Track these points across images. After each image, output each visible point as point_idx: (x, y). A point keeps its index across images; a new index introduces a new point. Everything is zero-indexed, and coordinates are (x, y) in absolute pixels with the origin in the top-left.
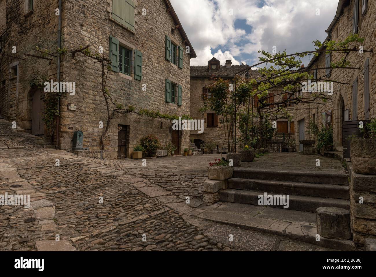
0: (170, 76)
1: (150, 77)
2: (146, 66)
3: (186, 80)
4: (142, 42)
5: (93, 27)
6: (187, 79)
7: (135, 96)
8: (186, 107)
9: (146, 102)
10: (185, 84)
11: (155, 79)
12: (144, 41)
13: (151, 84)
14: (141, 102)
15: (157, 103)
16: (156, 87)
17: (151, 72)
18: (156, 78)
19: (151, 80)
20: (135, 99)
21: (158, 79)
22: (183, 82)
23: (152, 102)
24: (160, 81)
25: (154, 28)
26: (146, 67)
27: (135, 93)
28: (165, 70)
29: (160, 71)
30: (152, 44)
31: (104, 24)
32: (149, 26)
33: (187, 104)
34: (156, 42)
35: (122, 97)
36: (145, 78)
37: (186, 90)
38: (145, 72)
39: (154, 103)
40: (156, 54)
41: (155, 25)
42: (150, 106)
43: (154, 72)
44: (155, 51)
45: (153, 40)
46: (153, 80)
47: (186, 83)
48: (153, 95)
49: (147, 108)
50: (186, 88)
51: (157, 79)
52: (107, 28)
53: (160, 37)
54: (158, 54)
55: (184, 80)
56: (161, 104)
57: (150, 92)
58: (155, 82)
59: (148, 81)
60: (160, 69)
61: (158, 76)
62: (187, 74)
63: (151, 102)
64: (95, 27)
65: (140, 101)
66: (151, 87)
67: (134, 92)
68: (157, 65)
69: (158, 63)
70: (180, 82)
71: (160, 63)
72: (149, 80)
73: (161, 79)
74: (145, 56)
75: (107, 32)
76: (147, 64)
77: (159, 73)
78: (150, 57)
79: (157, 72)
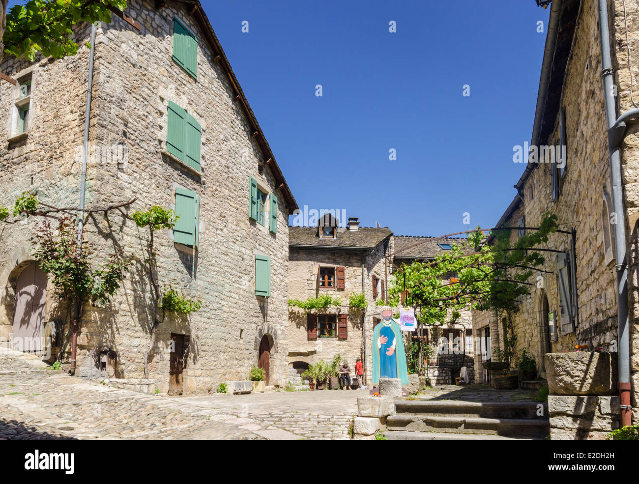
0: (255, 247)
1: (223, 248)
2: (217, 229)
3: (282, 253)
4: (211, 189)
5: (137, 166)
6: (284, 252)
7: (199, 282)
8: (282, 302)
9: (216, 294)
10: (280, 261)
11: (232, 252)
12: (215, 187)
13: (225, 261)
14: (208, 293)
15: (234, 295)
16: (233, 267)
17: (225, 240)
18: (234, 250)
19: (225, 255)
20: (199, 288)
22: (277, 257)
23: (226, 293)
24: (239, 256)
25: (230, 164)
26: (217, 231)
27: (200, 276)
28: (247, 236)
29: (240, 239)
30: (227, 192)
31: (154, 160)
32: (224, 162)
33: (284, 297)
34: (235, 188)
35: (178, 283)
36: (216, 250)
37: (281, 271)
39: (229, 294)
40: (233, 209)
41: (233, 160)
42: (222, 299)
43: (230, 240)
44: (232, 204)
45: (230, 185)
46: (227, 255)
47: (282, 259)
48: (228, 281)
49: (217, 303)
50: (283, 267)
51: (235, 252)
52: (157, 166)
53: (241, 180)
54: (237, 209)
55: (279, 254)
56: (241, 297)
57: (223, 275)
58: (231, 257)
59: (221, 255)
60: (240, 235)
61: (237, 247)
62: (284, 243)
63: (224, 292)
64: (140, 165)
66: (224, 266)
67: (198, 275)
68: (234, 227)
69: (236, 225)
70: (273, 257)
71: (240, 225)
72: (222, 253)
73: (242, 252)
75: (158, 174)
76: (218, 226)
77: (238, 242)
78: (223, 214)
79: (235, 241)
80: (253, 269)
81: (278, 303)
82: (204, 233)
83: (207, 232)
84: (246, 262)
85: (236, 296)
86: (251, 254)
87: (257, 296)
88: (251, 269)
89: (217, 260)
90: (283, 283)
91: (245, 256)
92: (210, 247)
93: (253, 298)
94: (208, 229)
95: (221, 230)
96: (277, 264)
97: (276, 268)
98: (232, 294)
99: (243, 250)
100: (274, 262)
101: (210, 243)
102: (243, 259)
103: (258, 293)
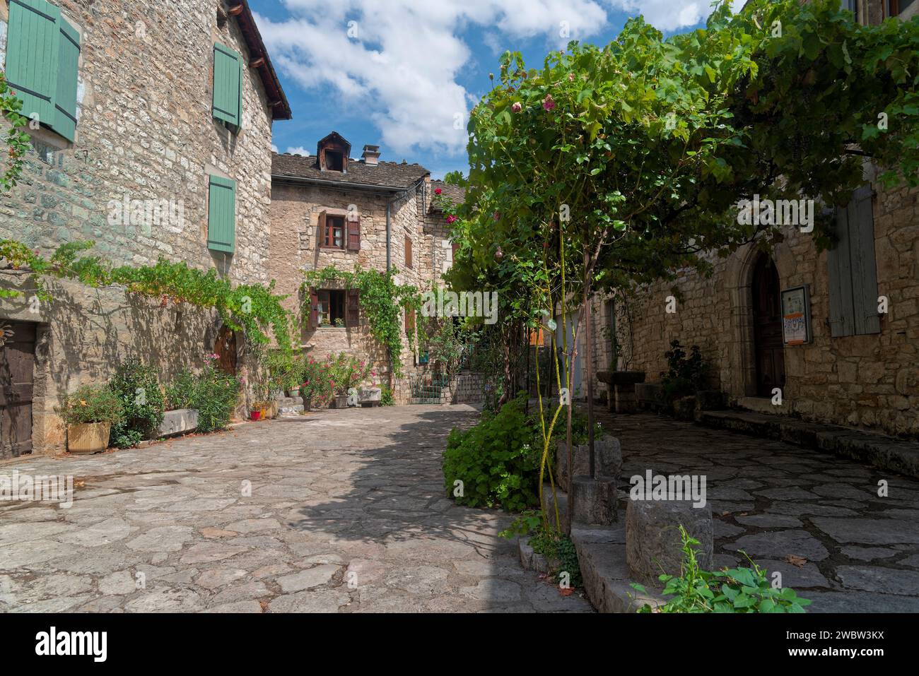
0: (210, 162)
1: (139, 150)
2: (124, 108)
3: (259, 182)
4: (110, 20)
6: (263, 181)
7: (76, 211)
8: (257, 267)
9: (123, 240)
10: (256, 194)
11: (159, 160)
12: (119, 19)
13: (144, 176)
14: (101, 236)
15: (162, 246)
16: (161, 190)
17: (144, 134)
18: (164, 158)
19: (143, 163)
20: (75, 223)
21: (169, 164)
22: (251, 187)
23: (145, 241)
24: (177, 172)
26: (123, 111)
27: (77, 199)
28: (194, 137)
29: (176, 138)
30: (147, 39)
33: (262, 256)
34: (165, 36)
36: (120, 150)
37: (258, 211)
38: (121, 130)
39: (152, 242)
40: (162, 77)
42: (136, 252)
43: (156, 136)
44: (161, 67)
45: (154, 26)
46: (149, 164)
47: (260, 191)
49: (125, 258)
50: (260, 206)
51: (167, 162)
54: (171, 79)
55: (254, 183)
56: (179, 250)
58: (157, 171)
59: (132, 163)
60: (176, 130)
61: (171, 154)
62: (263, 165)
63: (140, 238)
65: (98, 232)
66: (142, 186)
67: (74, 194)
68: (163, 113)
69: (169, 110)
70: (244, 186)
71: (178, 112)
72: (137, 160)
73: (180, 166)
74: (121, 73)
76: (128, 102)
77: (172, 145)
78: (139, 81)
79: (165, 140)
80: (204, 202)
81: (251, 267)
82: (92, 109)
83: (99, 107)
84: (190, 186)
85: (169, 249)
86: (201, 172)
87: (211, 250)
88: (201, 200)
89: (125, 171)
90: (261, 234)
91: (188, 174)
92: (105, 141)
93: (203, 254)
94: (102, 103)
95: (135, 112)
96: (251, 199)
97: (248, 205)
98: (158, 243)
99: (184, 162)
100: (245, 195)
101: (106, 132)
102: (184, 180)
103: (212, 246)
